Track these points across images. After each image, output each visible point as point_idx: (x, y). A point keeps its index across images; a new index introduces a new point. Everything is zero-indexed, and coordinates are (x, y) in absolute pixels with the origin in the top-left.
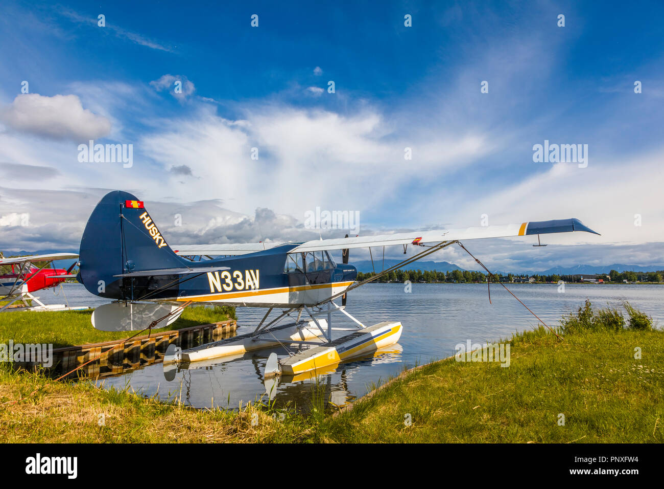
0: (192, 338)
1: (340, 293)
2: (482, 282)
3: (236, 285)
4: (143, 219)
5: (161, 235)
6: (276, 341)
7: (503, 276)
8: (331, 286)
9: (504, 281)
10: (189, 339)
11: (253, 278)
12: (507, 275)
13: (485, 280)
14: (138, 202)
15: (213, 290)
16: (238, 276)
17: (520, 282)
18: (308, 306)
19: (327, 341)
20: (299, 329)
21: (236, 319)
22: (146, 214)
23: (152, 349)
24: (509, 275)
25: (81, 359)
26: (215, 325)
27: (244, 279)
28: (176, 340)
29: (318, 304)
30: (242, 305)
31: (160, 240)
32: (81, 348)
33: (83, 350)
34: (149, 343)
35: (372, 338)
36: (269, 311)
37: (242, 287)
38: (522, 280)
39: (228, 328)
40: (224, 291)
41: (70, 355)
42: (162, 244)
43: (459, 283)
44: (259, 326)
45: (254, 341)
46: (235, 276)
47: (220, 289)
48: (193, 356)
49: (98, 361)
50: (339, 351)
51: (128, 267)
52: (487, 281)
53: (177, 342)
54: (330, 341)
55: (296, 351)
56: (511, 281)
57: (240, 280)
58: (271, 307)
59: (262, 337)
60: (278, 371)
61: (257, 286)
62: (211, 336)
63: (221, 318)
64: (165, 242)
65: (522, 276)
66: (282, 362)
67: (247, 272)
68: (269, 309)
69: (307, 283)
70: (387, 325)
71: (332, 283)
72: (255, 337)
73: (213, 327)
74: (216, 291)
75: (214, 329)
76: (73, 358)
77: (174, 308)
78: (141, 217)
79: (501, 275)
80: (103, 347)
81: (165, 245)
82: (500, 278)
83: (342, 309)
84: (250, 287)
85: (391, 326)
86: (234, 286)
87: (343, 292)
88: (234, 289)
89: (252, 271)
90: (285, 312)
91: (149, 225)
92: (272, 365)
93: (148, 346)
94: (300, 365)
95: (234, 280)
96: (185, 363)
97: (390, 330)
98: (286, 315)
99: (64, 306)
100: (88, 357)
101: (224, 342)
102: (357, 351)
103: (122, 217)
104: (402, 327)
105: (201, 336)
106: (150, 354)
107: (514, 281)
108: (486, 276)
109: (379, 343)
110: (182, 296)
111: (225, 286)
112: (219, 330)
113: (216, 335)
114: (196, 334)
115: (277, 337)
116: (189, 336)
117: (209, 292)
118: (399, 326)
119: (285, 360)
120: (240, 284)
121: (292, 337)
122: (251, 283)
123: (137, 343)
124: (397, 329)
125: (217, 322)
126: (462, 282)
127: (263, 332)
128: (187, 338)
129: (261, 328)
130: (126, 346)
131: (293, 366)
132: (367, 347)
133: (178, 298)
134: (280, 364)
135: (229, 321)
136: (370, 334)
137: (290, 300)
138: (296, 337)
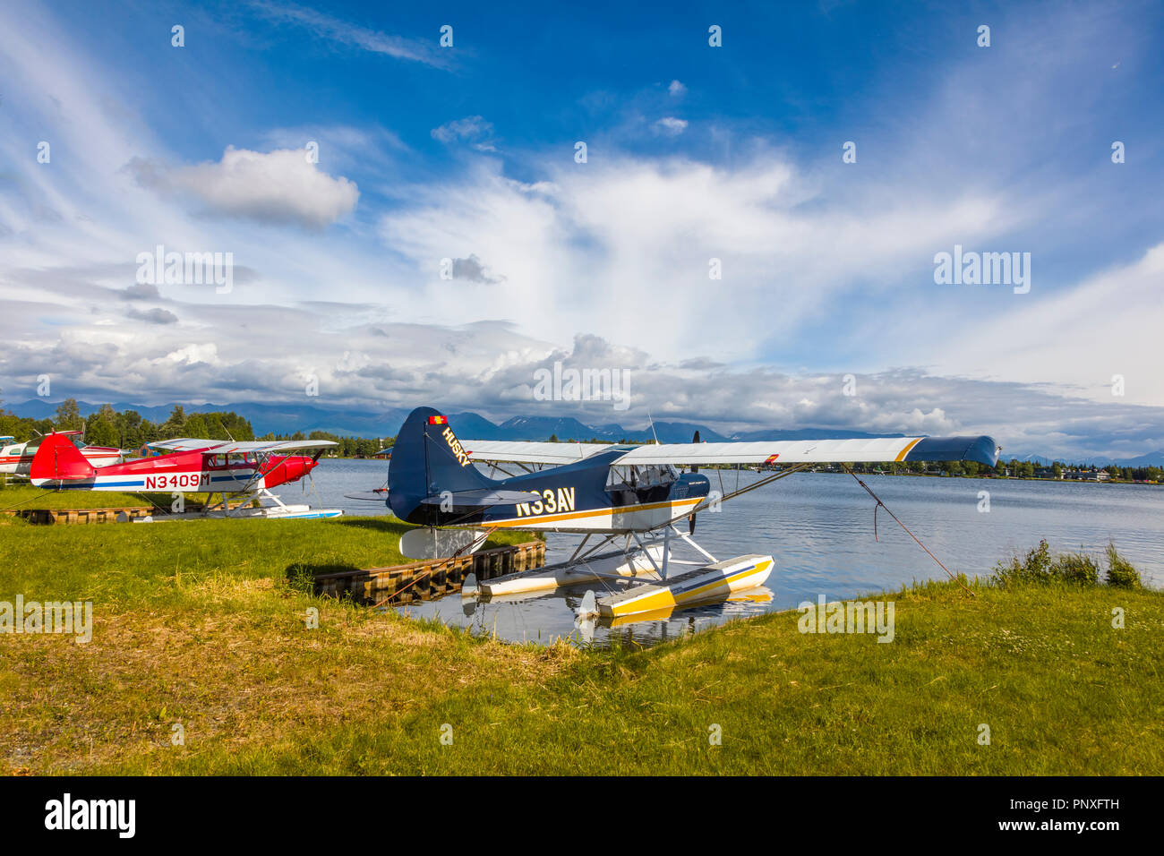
0: (489, 564)
1: (686, 515)
2: (998, 476)
3: (547, 507)
4: (446, 435)
5: (464, 452)
6: (592, 574)
7: (1043, 465)
8: (670, 505)
9: (1043, 476)
10: (485, 566)
11: (567, 497)
12: (1050, 465)
13: (1005, 472)
14: (442, 417)
15: (520, 514)
16: (549, 496)
17: (1077, 478)
18: (638, 531)
19: (661, 579)
20: (629, 559)
21: (544, 540)
22: (448, 429)
23: (443, 576)
24: (1055, 464)
25: (368, 585)
26: (518, 548)
27: (556, 499)
28: (469, 567)
29: (652, 529)
30: (554, 530)
31: (463, 458)
32: (368, 573)
33: (371, 575)
34: (440, 570)
35: (724, 577)
36: (587, 538)
37: (553, 510)
38: (1081, 474)
39: (534, 553)
40: (533, 514)
41: (358, 580)
42: (466, 463)
43: (951, 476)
44: (574, 556)
45: (568, 573)
46: (545, 496)
47: (528, 513)
48: (496, 588)
49: (386, 589)
50: (674, 592)
51: (432, 489)
52: (1007, 474)
53: (471, 568)
54: (664, 578)
55: (619, 588)
56: (1059, 476)
57: (551, 501)
58: (590, 532)
59: (578, 568)
60: (596, 612)
61: (572, 508)
62: (512, 564)
63: (524, 538)
64: (468, 459)
65: (1083, 468)
66: (601, 601)
67: (560, 490)
68: (586, 535)
69: (637, 502)
70: (749, 559)
71: (673, 501)
72: (569, 568)
73: (515, 551)
74: (524, 515)
75: (516, 553)
76: (360, 583)
77: (478, 535)
78: (444, 434)
79: (1038, 464)
80: (391, 573)
81: (469, 462)
82: (1035, 470)
83: (686, 536)
84: (563, 508)
85: (755, 561)
86: (544, 509)
87: (689, 513)
88: (545, 512)
89: (566, 490)
90: (609, 538)
91: (452, 442)
92: (587, 605)
93: (439, 573)
94: (623, 606)
95: (545, 501)
96: (486, 596)
97: (753, 567)
98: (609, 542)
99: (307, 507)
100: (376, 583)
101: (529, 573)
102: (699, 594)
103: (425, 436)
104: (773, 564)
105: (499, 563)
106: (424, 586)
107: (1065, 477)
108: (1007, 466)
109: (733, 584)
110: (487, 520)
111: (533, 508)
112: (523, 555)
113: (518, 562)
114: (493, 560)
115: (594, 570)
116: (485, 562)
117: (515, 515)
118: (769, 562)
119: (606, 599)
120: (551, 506)
121: (618, 569)
122: (565, 505)
123: (427, 569)
124: (765, 565)
125: (519, 543)
126: (956, 476)
127: (579, 562)
128: (483, 563)
129: (577, 557)
130: (416, 572)
131: (612, 607)
132: (716, 589)
133: (483, 523)
134: (597, 604)
135: (535, 543)
136: (721, 571)
137: (614, 523)
138: (624, 570)
